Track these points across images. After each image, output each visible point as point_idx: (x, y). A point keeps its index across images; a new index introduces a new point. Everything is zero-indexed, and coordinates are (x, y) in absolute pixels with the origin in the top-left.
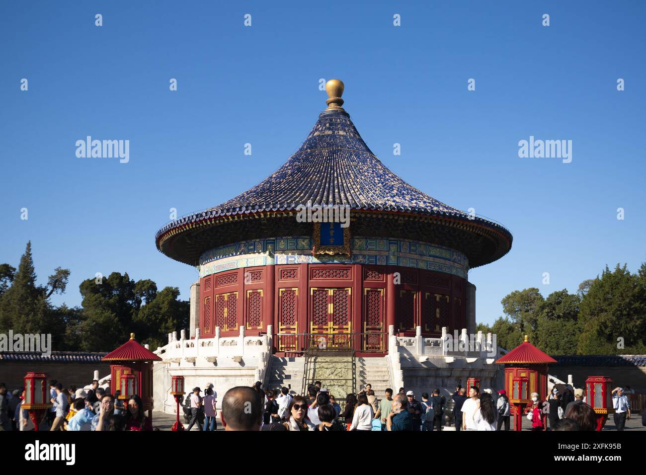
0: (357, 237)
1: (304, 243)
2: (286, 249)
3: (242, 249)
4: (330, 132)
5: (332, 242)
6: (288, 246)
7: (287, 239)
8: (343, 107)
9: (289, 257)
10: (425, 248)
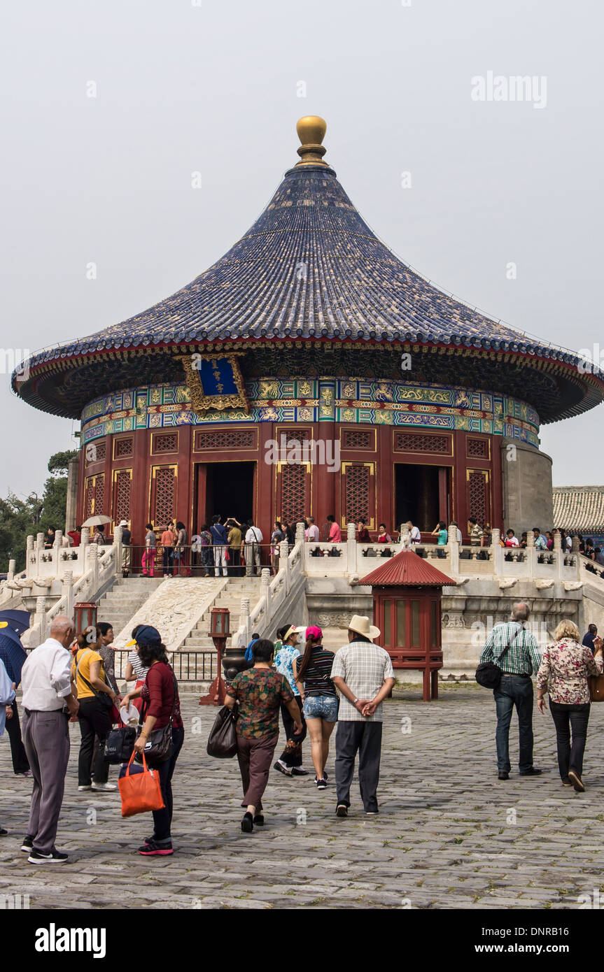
0: (266, 379)
1: (185, 393)
2: (161, 403)
3: (109, 405)
4: (289, 204)
5: (221, 389)
6: (163, 400)
7: (163, 387)
8: (324, 158)
9: (165, 416)
10: (390, 388)
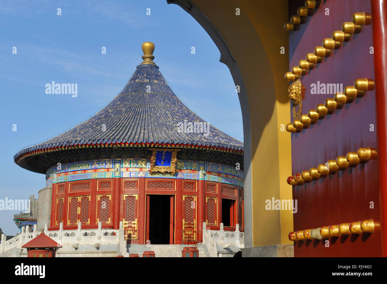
0: (179, 160)
1: (142, 164)
5: (162, 163)
6: (130, 166)
7: (130, 160)
9: (131, 173)
10: (222, 168)
